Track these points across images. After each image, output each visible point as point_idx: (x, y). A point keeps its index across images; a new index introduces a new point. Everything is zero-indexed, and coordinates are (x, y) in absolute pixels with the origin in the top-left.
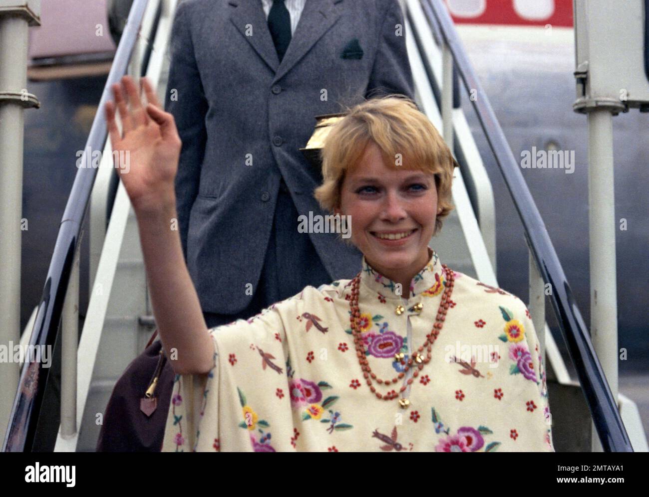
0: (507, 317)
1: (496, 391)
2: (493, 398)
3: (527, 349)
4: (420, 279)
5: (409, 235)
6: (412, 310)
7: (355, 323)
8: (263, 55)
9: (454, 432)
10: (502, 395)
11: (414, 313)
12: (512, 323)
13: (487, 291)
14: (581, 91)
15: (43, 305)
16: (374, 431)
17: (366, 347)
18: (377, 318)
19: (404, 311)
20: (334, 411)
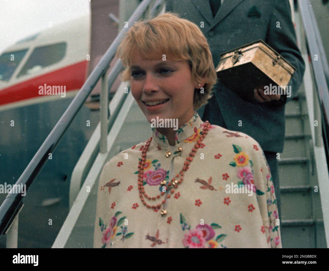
1: (225, 199)
2: (223, 204)
3: (250, 171)
4: (181, 132)
6: (176, 153)
9: (193, 228)
10: (230, 201)
11: (177, 154)
12: (240, 154)
13: (227, 136)
16: (147, 235)
17: (145, 179)
18: (155, 161)
19: (171, 154)
20: (124, 227)
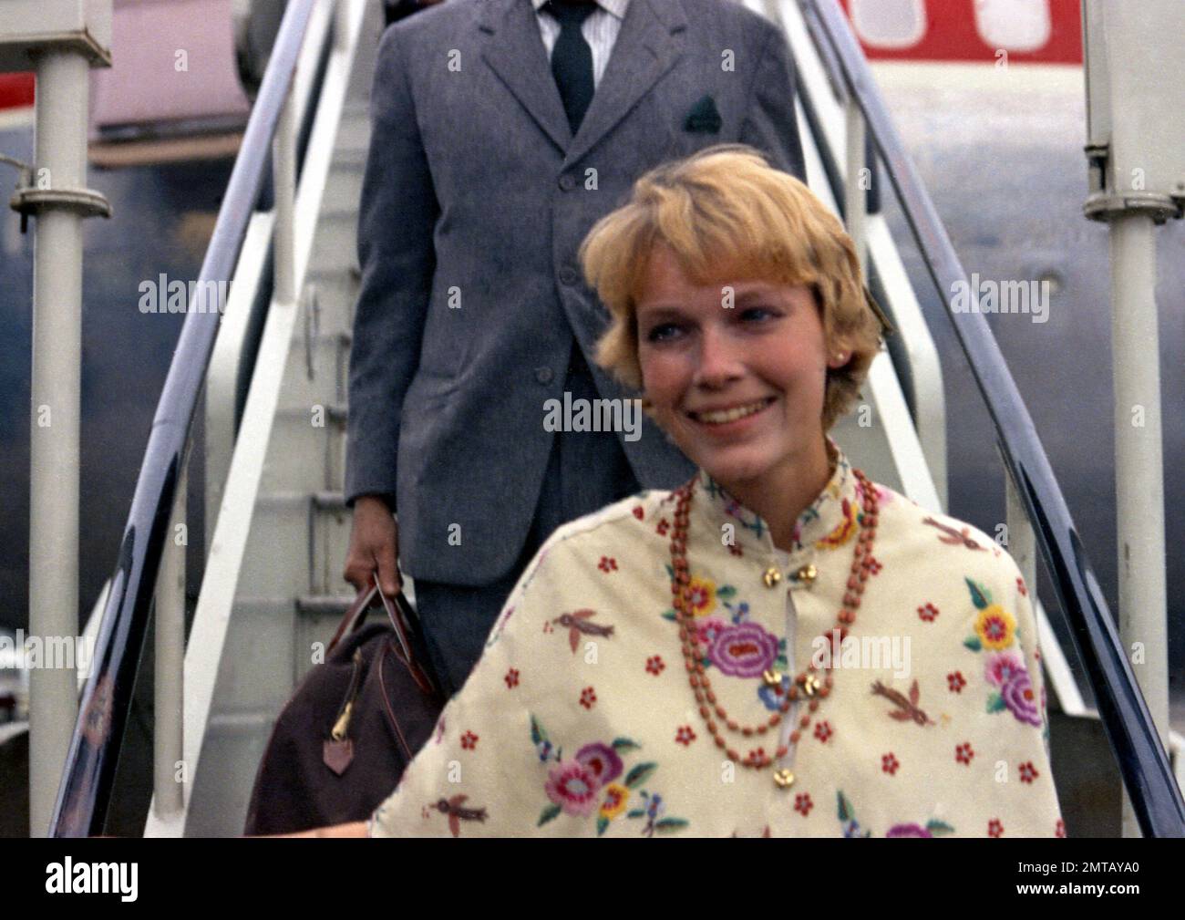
0: (980, 600)
1: (959, 749)
2: (954, 763)
3: (1021, 664)
4: (813, 517)
5: (757, 411)
6: (795, 577)
7: (681, 597)
8: (543, 121)
10: (971, 754)
11: (800, 584)
12: (990, 611)
13: (944, 539)
14: (1097, 180)
15: (120, 575)
16: (731, 835)
17: (703, 648)
18: (726, 591)
19: (781, 579)
20: (651, 794)
